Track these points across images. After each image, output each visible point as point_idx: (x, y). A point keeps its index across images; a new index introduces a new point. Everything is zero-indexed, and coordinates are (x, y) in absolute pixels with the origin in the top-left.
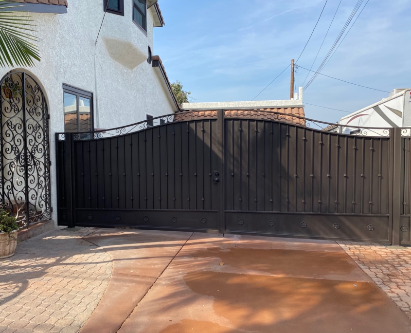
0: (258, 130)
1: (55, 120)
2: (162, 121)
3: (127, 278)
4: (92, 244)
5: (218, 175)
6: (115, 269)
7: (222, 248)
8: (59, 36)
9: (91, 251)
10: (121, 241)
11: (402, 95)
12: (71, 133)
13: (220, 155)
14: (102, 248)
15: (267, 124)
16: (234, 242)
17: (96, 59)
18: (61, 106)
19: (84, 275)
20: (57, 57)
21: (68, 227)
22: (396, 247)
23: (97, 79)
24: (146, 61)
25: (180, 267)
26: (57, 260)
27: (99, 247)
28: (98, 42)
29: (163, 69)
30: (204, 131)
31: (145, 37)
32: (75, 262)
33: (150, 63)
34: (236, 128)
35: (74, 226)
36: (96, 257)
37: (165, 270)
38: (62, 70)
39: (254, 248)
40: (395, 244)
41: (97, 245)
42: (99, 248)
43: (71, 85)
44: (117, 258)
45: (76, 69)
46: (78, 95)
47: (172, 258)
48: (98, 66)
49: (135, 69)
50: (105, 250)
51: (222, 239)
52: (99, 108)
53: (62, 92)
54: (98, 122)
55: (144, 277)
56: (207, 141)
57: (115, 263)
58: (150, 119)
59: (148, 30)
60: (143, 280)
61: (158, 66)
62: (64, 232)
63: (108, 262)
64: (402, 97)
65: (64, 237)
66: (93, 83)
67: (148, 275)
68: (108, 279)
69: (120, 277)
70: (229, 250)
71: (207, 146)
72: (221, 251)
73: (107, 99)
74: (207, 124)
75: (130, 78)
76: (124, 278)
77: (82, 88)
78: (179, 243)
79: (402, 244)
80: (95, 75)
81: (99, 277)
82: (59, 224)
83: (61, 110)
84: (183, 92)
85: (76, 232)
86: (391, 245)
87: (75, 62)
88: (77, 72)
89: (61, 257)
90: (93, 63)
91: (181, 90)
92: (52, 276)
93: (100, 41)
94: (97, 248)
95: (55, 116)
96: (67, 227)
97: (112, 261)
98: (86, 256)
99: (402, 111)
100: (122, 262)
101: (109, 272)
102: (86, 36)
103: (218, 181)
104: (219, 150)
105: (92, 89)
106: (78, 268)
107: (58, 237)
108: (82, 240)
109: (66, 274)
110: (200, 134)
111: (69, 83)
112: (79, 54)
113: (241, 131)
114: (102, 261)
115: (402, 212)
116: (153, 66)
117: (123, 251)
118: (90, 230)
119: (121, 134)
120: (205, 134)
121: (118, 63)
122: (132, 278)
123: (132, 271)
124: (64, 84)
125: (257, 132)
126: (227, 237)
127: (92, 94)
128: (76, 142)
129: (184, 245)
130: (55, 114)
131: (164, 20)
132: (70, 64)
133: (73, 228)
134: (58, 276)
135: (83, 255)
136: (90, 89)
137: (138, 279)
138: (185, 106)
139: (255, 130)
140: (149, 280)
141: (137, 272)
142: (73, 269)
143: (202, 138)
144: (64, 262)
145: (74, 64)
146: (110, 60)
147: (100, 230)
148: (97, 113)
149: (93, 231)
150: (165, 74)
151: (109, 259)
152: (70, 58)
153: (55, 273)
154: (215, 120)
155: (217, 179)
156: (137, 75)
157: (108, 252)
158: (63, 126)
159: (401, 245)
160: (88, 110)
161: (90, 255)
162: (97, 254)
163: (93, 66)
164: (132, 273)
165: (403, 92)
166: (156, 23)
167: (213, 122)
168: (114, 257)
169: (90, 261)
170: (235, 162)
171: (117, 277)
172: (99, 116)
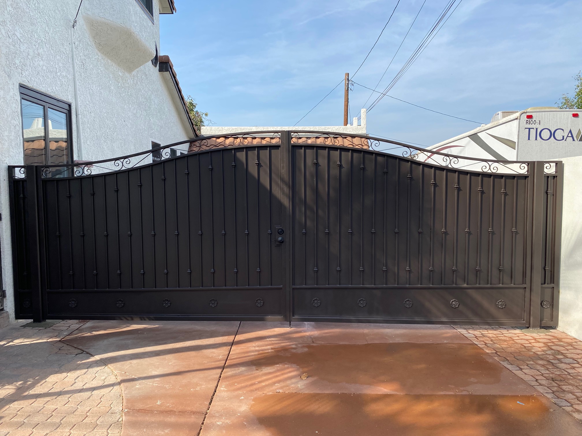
0: (343, 163)
1: (7, 144)
2: (173, 152)
3: (153, 419)
4: (80, 351)
5: (281, 232)
6: (128, 400)
7: (294, 346)
8: (11, 5)
9: (80, 364)
10: (129, 342)
11: (517, 119)
12: (36, 166)
13: (286, 202)
14: (97, 357)
15: (355, 155)
16: (307, 334)
17: (74, 50)
18: (18, 121)
19: (72, 419)
20: (8, 39)
21: (34, 321)
22: (535, 330)
23: (78, 83)
24: (150, 62)
25: (239, 389)
26: (19, 389)
27: (92, 356)
28: (78, 22)
29: (174, 76)
30: (259, 165)
31: (150, 24)
32: (53, 391)
33: (156, 66)
34: (310, 161)
35: (44, 319)
36: (89, 376)
37: (214, 395)
38: (17, 62)
39: (341, 343)
40: (534, 327)
41: (87, 353)
42: (92, 359)
43: (34, 88)
44: (128, 377)
45: (41, 63)
46: (47, 105)
47: (220, 370)
48: (78, 62)
49: (134, 73)
50: (104, 362)
51: (287, 329)
52: (81, 127)
53: (18, 97)
54: (79, 150)
55: (182, 413)
56: (265, 181)
57: (126, 388)
58: (156, 149)
59: (154, 14)
60: (182, 420)
61: (167, 70)
62: (28, 330)
63: (113, 385)
64: (516, 122)
65: (27, 341)
66: (71, 89)
67: (189, 409)
68: (118, 424)
69: (140, 418)
70: (306, 350)
71: (265, 188)
72: (294, 351)
73: (93, 114)
74: (265, 154)
75: (127, 85)
76: (148, 418)
77: (52, 95)
78: (224, 341)
79: (542, 325)
80: (74, 75)
81: (101, 419)
82: (18, 317)
83: (17, 128)
84: (197, 112)
85: (48, 330)
86: (528, 328)
87: (41, 51)
88: (44, 68)
89: (25, 382)
90: (70, 56)
91: (195, 110)
92: (11, 425)
93: (81, 22)
94: (88, 358)
95: (6, 138)
96: (30, 321)
97: (119, 383)
98: (71, 376)
99: (516, 140)
100: (138, 385)
101: (118, 408)
102: (57, 11)
103: (282, 242)
104: (283, 193)
105: (70, 98)
106: (59, 403)
107: (17, 342)
108: (61, 345)
109: (36, 419)
110: (253, 170)
111: (30, 85)
112: (47, 38)
113: (317, 165)
114: (100, 384)
115: (543, 282)
116: (160, 70)
117: (135, 362)
118: (73, 324)
119: (124, 168)
120: (261, 169)
121: (110, 61)
122: (161, 418)
123: (159, 403)
124: (22, 86)
125: (340, 166)
126: (296, 326)
127: (70, 106)
128: (46, 182)
129: (232, 344)
130: (6, 133)
131: (176, 5)
132: (31, 53)
133: (43, 323)
134: (22, 425)
135: (65, 374)
136: (67, 97)
137: (172, 419)
138: (205, 131)
139: (338, 163)
140: (193, 419)
141: (169, 404)
142: (51, 407)
143: (256, 176)
144: (32, 392)
145: (39, 54)
146: (97, 54)
147: (90, 324)
148: (78, 137)
149: (78, 326)
150: (177, 84)
151: (112, 380)
152: (31, 43)
153: (15, 420)
154: (276, 147)
155: (280, 239)
156: (137, 82)
157: (109, 366)
158: (22, 155)
159: (542, 327)
160: (63, 134)
161: (78, 373)
162: (90, 370)
163: (70, 60)
164: (160, 406)
165: (517, 115)
166: (163, 8)
167: (273, 151)
168: (121, 375)
169: (79, 385)
170: (308, 212)
171: (134, 419)
172: (82, 141)
